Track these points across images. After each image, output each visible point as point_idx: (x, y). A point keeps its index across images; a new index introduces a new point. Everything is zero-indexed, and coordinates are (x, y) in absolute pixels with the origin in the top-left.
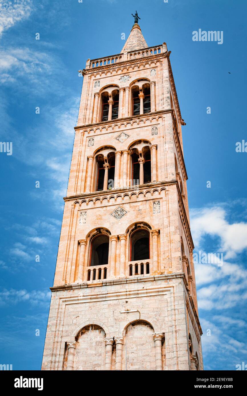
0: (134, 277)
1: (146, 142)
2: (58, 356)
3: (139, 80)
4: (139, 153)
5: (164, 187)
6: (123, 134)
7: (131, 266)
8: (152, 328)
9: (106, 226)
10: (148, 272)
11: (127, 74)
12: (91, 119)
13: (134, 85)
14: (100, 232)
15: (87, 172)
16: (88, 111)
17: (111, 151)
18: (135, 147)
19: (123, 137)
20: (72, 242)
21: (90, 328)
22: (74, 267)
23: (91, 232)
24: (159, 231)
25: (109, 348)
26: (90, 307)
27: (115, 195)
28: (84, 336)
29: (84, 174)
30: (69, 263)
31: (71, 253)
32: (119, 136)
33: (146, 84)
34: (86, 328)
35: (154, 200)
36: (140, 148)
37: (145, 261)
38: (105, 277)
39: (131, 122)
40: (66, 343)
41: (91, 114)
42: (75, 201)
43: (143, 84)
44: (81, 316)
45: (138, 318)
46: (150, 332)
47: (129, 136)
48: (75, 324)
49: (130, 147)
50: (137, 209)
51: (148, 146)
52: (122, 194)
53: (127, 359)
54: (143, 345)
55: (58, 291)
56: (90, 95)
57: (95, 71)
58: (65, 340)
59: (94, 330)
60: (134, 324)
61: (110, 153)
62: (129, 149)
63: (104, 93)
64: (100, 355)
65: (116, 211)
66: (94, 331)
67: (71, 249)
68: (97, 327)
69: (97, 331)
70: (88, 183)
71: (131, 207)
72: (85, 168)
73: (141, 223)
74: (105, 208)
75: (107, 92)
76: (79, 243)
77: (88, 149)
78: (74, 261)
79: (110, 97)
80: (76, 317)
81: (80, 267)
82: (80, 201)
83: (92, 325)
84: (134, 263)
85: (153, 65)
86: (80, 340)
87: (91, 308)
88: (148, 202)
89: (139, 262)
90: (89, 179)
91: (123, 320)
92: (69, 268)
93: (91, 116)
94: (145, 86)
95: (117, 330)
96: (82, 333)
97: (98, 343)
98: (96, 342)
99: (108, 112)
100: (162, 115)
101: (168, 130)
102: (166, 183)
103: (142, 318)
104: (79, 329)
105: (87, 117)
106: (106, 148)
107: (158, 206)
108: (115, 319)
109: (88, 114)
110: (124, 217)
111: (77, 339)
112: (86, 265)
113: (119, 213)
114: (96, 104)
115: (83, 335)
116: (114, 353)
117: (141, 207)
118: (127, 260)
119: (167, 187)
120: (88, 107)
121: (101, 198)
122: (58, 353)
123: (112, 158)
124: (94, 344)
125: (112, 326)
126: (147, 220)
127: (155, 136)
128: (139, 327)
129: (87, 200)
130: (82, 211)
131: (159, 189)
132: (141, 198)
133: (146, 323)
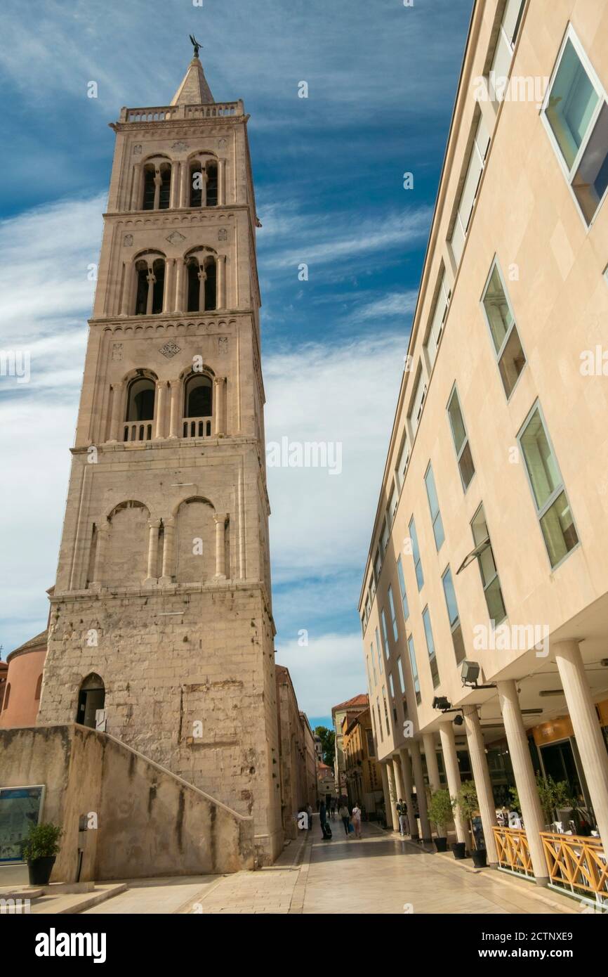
0: (189, 439)
1: (210, 249)
2: (83, 541)
3: (201, 153)
4: (200, 264)
5: (234, 318)
6: (176, 234)
7: (185, 425)
8: (212, 506)
9: (151, 366)
10: (209, 434)
11: (182, 141)
12: (128, 204)
13: (193, 159)
14: (142, 374)
15: (122, 285)
16: (124, 191)
17: (159, 257)
18: (194, 255)
19: (177, 238)
20: (102, 386)
21: (129, 505)
22: (104, 422)
23: (129, 374)
24: (226, 379)
25: (155, 531)
26: (128, 477)
27: (165, 324)
28: (120, 515)
29: (119, 287)
30: (98, 416)
31: (100, 401)
32: (171, 236)
33: (211, 160)
34: (123, 506)
35: (219, 336)
36: (201, 257)
37: (205, 419)
38: (149, 437)
39: (189, 216)
40: (94, 524)
41: (128, 197)
42: (106, 326)
43: (207, 159)
44: (115, 489)
45: (195, 494)
46: (209, 512)
47: (185, 238)
48: (108, 500)
49: (187, 254)
50: (195, 346)
51: (213, 257)
52: (175, 324)
53: (179, 546)
54: (199, 528)
55: (81, 454)
56: (127, 166)
57: (135, 128)
58: (92, 520)
59: (134, 507)
60: (188, 501)
61: (158, 260)
62: (185, 257)
63: (147, 165)
64: (143, 540)
65: (166, 347)
66: (134, 509)
67: (101, 395)
68: (137, 504)
69: (138, 509)
70: (124, 302)
71: (186, 342)
72: (120, 279)
73: (200, 367)
74: (149, 341)
75: (153, 165)
76: (111, 388)
77: (124, 250)
78: (105, 413)
79: (158, 172)
80: (109, 490)
81: (114, 422)
82: (113, 327)
83: (131, 501)
84: (189, 420)
85: (224, 132)
86: (114, 520)
87: (129, 479)
88: (211, 337)
89: (197, 420)
90: (124, 296)
91: (175, 496)
92: (98, 422)
93: (128, 200)
94: (210, 163)
95: (166, 508)
96: (117, 512)
97: (139, 525)
98: (137, 524)
99: (154, 194)
100: (235, 212)
101: (242, 235)
102: (238, 312)
103: (200, 494)
104: (112, 506)
105: (123, 200)
106: (152, 251)
107: (225, 344)
108: (163, 495)
109: (124, 195)
110: (176, 356)
111: (109, 518)
112: (122, 420)
113: (170, 349)
114: (135, 181)
115: (118, 515)
116: (161, 536)
117: (201, 344)
118: (181, 416)
119: (237, 319)
120: (125, 185)
121: (144, 325)
122: (84, 537)
123: (159, 269)
124: (133, 526)
125: (159, 504)
126: (209, 363)
127: (223, 242)
128: (195, 505)
129: (123, 327)
130: (115, 343)
131: (227, 320)
132: (202, 331)
133: (205, 501)
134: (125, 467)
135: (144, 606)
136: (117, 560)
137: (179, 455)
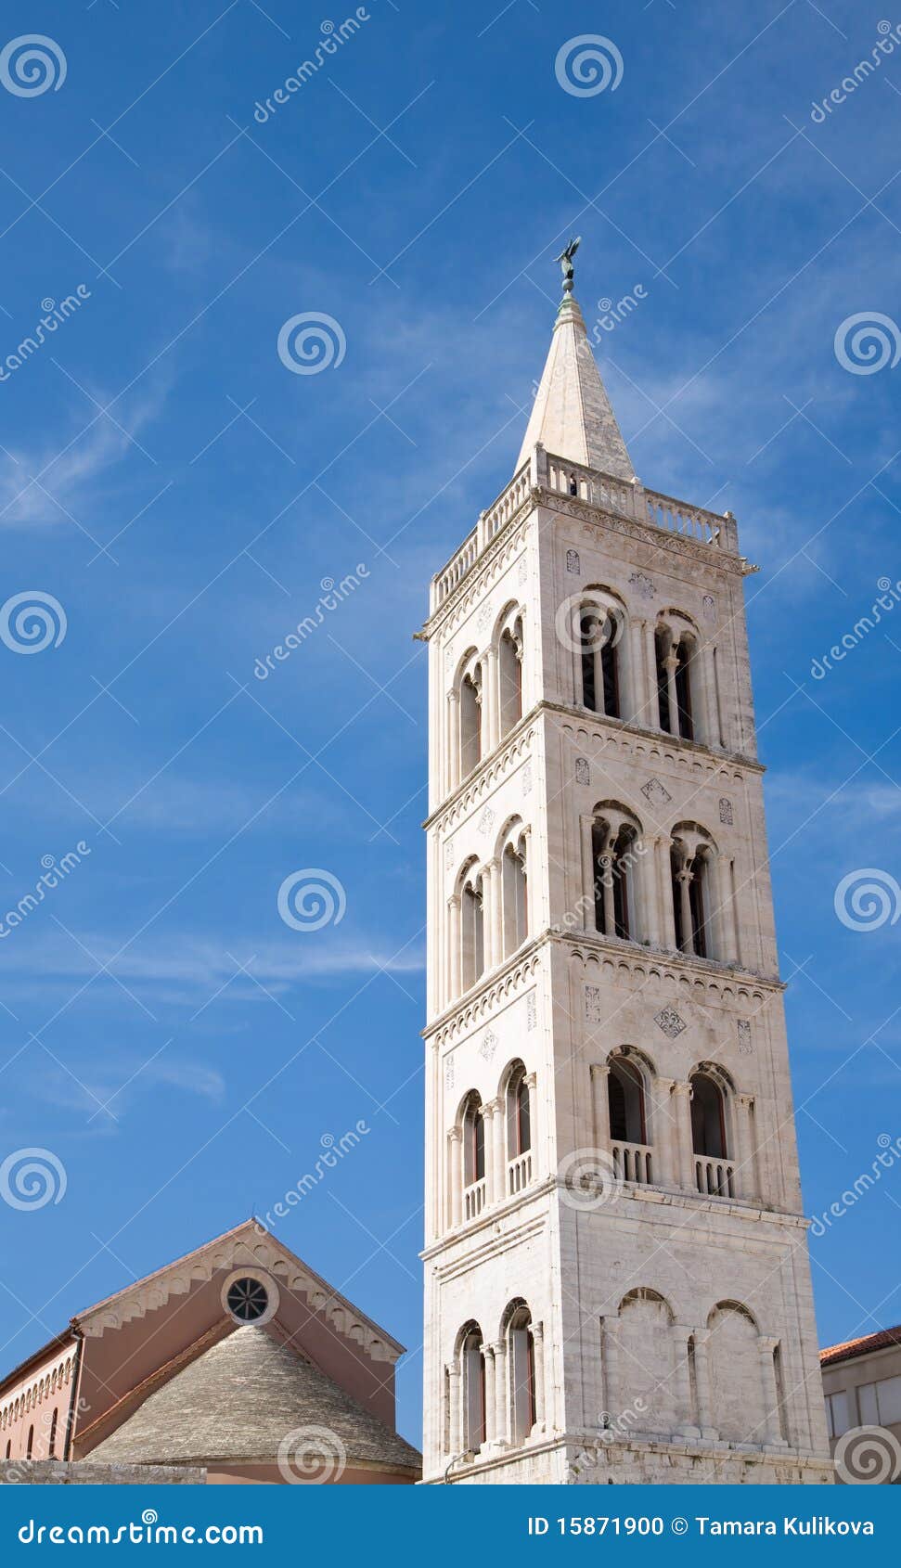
1: (704, 832)
3: (672, 612)
4: (687, 854)
5: (759, 990)
6: (656, 785)
7: (699, 1164)
8: (753, 1322)
9: (646, 1046)
10: (731, 1193)
13: (662, 620)
14: (628, 1056)
16: (562, 655)
17: (633, 823)
18: (682, 835)
19: (657, 794)
20: (580, 1066)
21: (644, 1296)
23: (613, 1051)
24: (753, 1100)
25: (684, 1349)
26: (639, 1247)
28: (631, 1308)
29: (579, 867)
30: (582, 1122)
32: (648, 787)
33: (688, 633)
34: (633, 1294)
35: (738, 1017)
36: (690, 843)
37: (721, 1164)
39: (675, 755)
40: (601, 1318)
41: (570, 672)
42: (574, 948)
43: (681, 628)
44: (623, 1264)
46: (750, 1330)
47: (670, 798)
48: (615, 1279)
49: (674, 830)
50: (706, 1023)
51: (708, 848)
52: (677, 974)
58: (599, 1310)
59: (650, 1300)
60: (722, 1306)
61: (626, 826)
62: (670, 836)
64: (665, 1359)
65: (664, 1015)
66: (650, 1302)
68: (653, 1296)
69: (653, 1304)
71: (693, 1015)
73: (710, 1063)
74: (638, 996)
76: (592, 1072)
77: (578, 790)
78: (590, 1119)
80: (615, 1263)
82: (585, 953)
83: (647, 1291)
84: (701, 1160)
86: (623, 1316)
87: (640, 1250)
88: (726, 1015)
89: (711, 1162)
91: (706, 1293)
95: (697, 1314)
96: (627, 1303)
97: (658, 1333)
98: (655, 1329)
100: (743, 772)
101: (757, 823)
103: (736, 1298)
104: (621, 1292)
105: (563, 675)
106: (617, 806)
107: (747, 1034)
108: (692, 1289)
109: (563, 663)
110: (679, 1037)
111: (619, 1312)
112: (609, 1135)
113: (671, 1021)
115: (628, 1307)
116: (691, 1358)
117: (714, 1024)
118: (691, 1149)
119: (764, 992)
121: (631, 964)
124: (650, 1332)
125: (686, 1303)
126: (728, 1064)
127: (726, 827)
128: (730, 1315)
129: (601, 956)
130: (590, 984)
131: (751, 991)
132: (713, 1000)
133: (742, 1310)
134: (634, 1226)
135: (690, 1471)
136: (635, 1386)
137: (708, 1225)
